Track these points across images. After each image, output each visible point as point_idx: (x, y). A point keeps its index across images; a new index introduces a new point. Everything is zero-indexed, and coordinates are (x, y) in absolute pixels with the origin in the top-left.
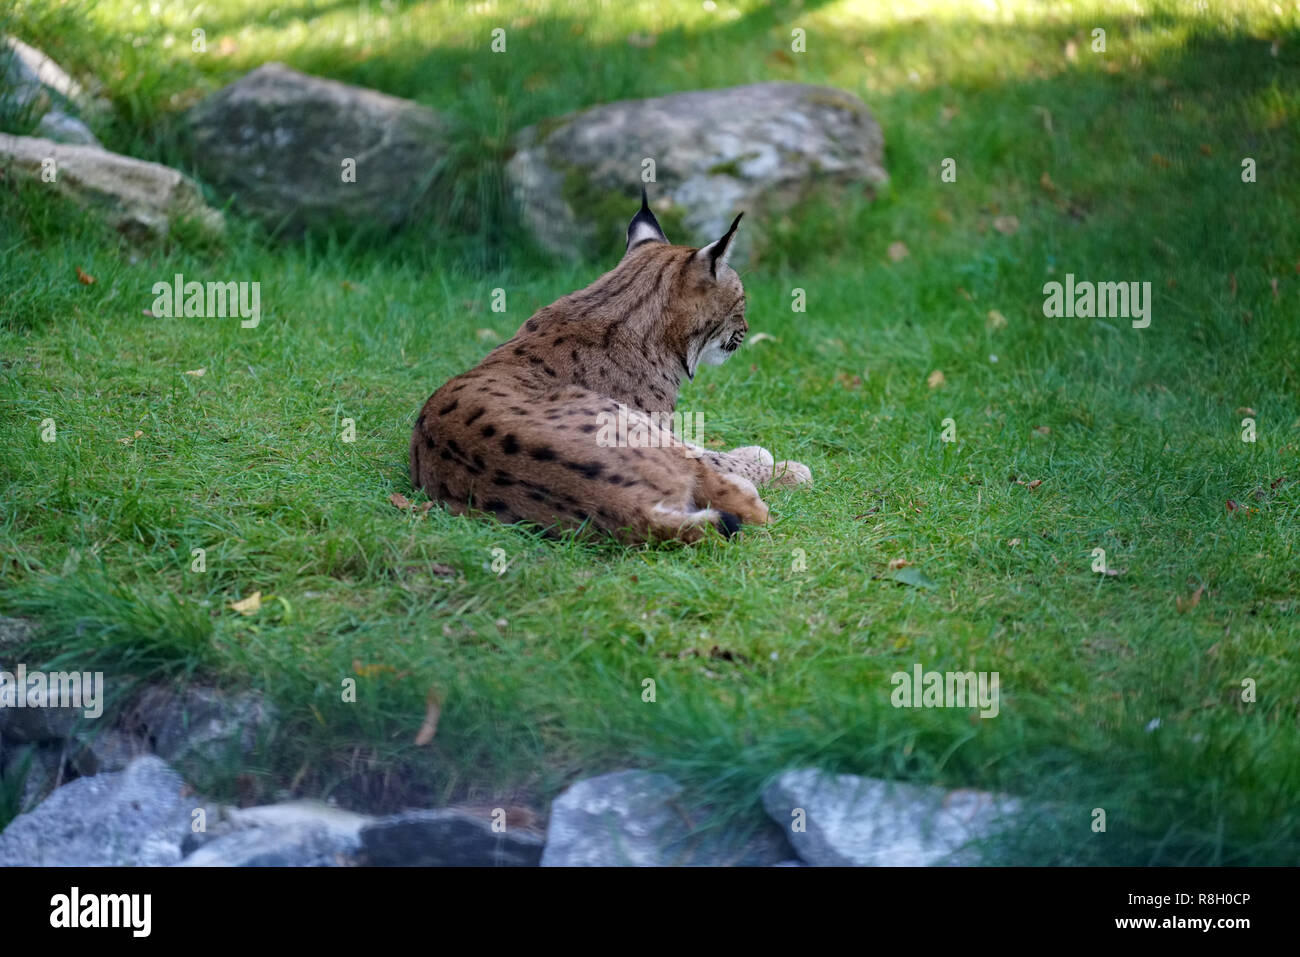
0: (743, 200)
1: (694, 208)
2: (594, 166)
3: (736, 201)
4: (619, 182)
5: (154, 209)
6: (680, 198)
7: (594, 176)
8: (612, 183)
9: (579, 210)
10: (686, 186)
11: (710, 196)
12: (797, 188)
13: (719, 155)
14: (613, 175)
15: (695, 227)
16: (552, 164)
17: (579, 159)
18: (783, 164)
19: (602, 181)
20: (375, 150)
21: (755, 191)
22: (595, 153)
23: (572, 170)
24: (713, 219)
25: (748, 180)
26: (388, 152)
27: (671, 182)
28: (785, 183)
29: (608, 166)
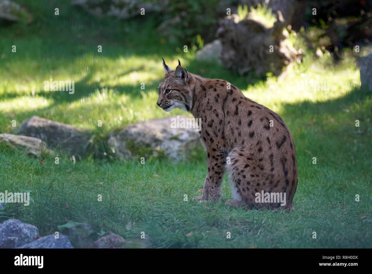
0: (181, 146)
1: (167, 149)
2: (135, 139)
3: (179, 147)
4: (144, 143)
5: (36, 150)
6: (162, 147)
7: (136, 142)
8: (141, 144)
9: (133, 152)
10: (164, 143)
11: (171, 146)
12: (195, 142)
13: (172, 134)
14: (142, 141)
15: (168, 154)
16: (122, 140)
17: (130, 138)
18: (190, 136)
19: (139, 143)
20: (69, 138)
21: (184, 144)
22: (135, 136)
23: (129, 141)
24: (173, 152)
25: (182, 141)
26: (73, 139)
27: (159, 143)
28: (192, 141)
29: (139, 139)
